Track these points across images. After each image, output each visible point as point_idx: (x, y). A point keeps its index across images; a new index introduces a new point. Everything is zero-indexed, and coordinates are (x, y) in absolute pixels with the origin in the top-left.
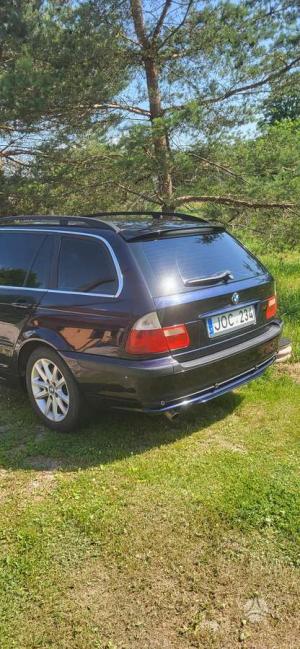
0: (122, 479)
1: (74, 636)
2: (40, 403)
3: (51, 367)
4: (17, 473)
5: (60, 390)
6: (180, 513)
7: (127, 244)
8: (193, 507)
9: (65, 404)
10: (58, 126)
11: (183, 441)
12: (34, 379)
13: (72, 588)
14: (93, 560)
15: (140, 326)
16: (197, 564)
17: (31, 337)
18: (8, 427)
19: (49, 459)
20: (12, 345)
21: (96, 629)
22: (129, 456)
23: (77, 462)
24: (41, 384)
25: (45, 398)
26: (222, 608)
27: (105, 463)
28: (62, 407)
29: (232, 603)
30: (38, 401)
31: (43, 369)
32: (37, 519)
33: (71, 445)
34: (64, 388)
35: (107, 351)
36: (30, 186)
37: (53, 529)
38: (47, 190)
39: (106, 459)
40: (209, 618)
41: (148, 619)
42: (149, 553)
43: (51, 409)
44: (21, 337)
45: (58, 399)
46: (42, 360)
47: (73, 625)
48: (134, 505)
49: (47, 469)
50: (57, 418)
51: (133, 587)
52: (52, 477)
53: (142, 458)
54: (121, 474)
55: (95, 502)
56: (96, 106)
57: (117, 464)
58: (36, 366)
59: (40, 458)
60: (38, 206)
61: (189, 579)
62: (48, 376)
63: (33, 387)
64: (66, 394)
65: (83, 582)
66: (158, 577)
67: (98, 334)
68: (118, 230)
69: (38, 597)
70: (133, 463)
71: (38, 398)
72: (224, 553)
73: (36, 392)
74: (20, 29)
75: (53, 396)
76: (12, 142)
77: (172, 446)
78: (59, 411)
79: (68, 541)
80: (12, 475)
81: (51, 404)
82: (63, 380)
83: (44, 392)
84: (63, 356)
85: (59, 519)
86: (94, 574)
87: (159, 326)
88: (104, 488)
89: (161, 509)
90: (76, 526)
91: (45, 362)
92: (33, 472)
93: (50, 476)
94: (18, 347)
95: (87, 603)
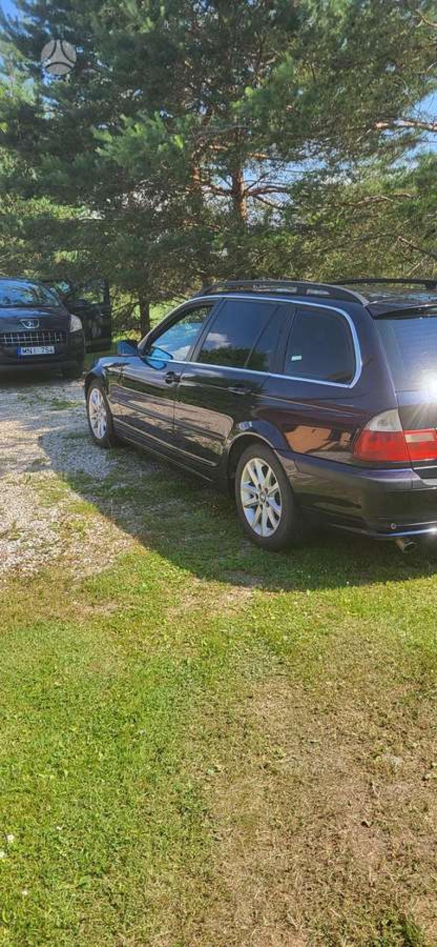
0: (330, 608)
1: (245, 736)
2: (247, 512)
3: (265, 470)
4: (212, 584)
5: (273, 498)
6: (389, 652)
7: (375, 321)
8: (407, 649)
9: (276, 517)
10: (329, 152)
11: (418, 581)
12: (244, 483)
13: (251, 697)
14: (279, 677)
15: (374, 426)
16: (395, 703)
17: (247, 431)
18: (208, 537)
19: (248, 576)
20: (222, 440)
21: (269, 736)
22: (344, 585)
23: (280, 584)
24: (252, 488)
25: (254, 507)
26: (413, 748)
27: (313, 589)
28: (272, 520)
29: (425, 746)
30: (245, 510)
31: (255, 471)
32: (225, 631)
33: (277, 565)
34: (277, 496)
35: (343, 457)
36: (277, 238)
37: (240, 643)
38: (299, 244)
39: (314, 586)
40: (395, 753)
41: (326, 740)
42: (343, 683)
43: (260, 521)
44: (234, 430)
45: (269, 509)
46: (256, 460)
47: (245, 727)
48: (336, 635)
49: (245, 585)
50: (264, 532)
51: (316, 709)
52: (249, 594)
53: (360, 591)
54: (330, 603)
55: (292, 625)
56: (379, 125)
57: (328, 593)
58: (248, 465)
59: (239, 573)
60: (286, 266)
61: (381, 715)
62: (262, 481)
63: (242, 492)
64: (278, 504)
65: (263, 694)
66: (347, 707)
67: (335, 436)
68: (366, 302)
69: (215, 698)
70: (347, 594)
71: (247, 507)
72: (431, 699)
73: (245, 499)
74: (289, 19)
75: (264, 505)
76: (264, 176)
77: (401, 584)
78: (269, 525)
79: (253, 656)
80: (205, 585)
81: (261, 515)
82: (276, 485)
83: (254, 500)
84: (279, 456)
85: (249, 634)
86: (275, 690)
87: (399, 428)
88: (306, 613)
89: (368, 645)
90: (267, 644)
91: (258, 463)
92: (228, 585)
93: (247, 593)
94: (229, 442)
95: (263, 713)
